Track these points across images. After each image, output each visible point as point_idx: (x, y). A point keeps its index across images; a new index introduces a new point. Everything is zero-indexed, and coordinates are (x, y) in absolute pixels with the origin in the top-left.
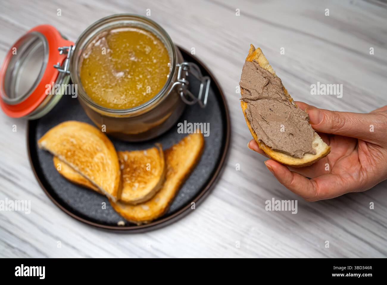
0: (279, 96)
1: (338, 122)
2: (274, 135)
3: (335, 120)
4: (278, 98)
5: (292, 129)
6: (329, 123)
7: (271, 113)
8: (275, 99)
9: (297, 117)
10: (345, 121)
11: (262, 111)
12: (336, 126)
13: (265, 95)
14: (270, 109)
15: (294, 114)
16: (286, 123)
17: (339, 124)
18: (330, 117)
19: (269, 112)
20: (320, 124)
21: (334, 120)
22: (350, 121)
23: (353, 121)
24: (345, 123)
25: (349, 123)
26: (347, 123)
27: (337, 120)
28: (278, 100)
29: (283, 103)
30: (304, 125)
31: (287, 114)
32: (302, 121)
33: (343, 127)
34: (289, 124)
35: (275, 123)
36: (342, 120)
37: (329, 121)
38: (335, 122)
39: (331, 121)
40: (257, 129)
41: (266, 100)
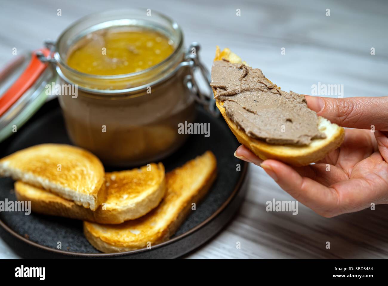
0: (263, 85)
1: (345, 107)
2: (267, 124)
3: (340, 105)
4: (262, 87)
5: (288, 114)
6: (333, 109)
7: (257, 104)
8: (258, 89)
9: (292, 101)
10: (352, 104)
11: (244, 104)
12: (343, 112)
13: (245, 87)
14: (255, 101)
15: (287, 99)
16: (279, 108)
17: (346, 109)
18: (333, 103)
19: (255, 103)
20: (322, 112)
21: (338, 105)
22: (359, 104)
23: (363, 103)
24: (353, 107)
25: (359, 107)
26: (356, 106)
27: (343, 105)
28: (263, 89)
29: (269, 92)
30: (302, 109)
31: (277, 102)
32: (298, 105)
33: (351, 113)
34: (283, 109)
35: (264, 111)
36: (349, 103)
37: (333, 106)
38: (341, 108)
39: (335, 107)
40: (242, 121)
41: (248, 92)
